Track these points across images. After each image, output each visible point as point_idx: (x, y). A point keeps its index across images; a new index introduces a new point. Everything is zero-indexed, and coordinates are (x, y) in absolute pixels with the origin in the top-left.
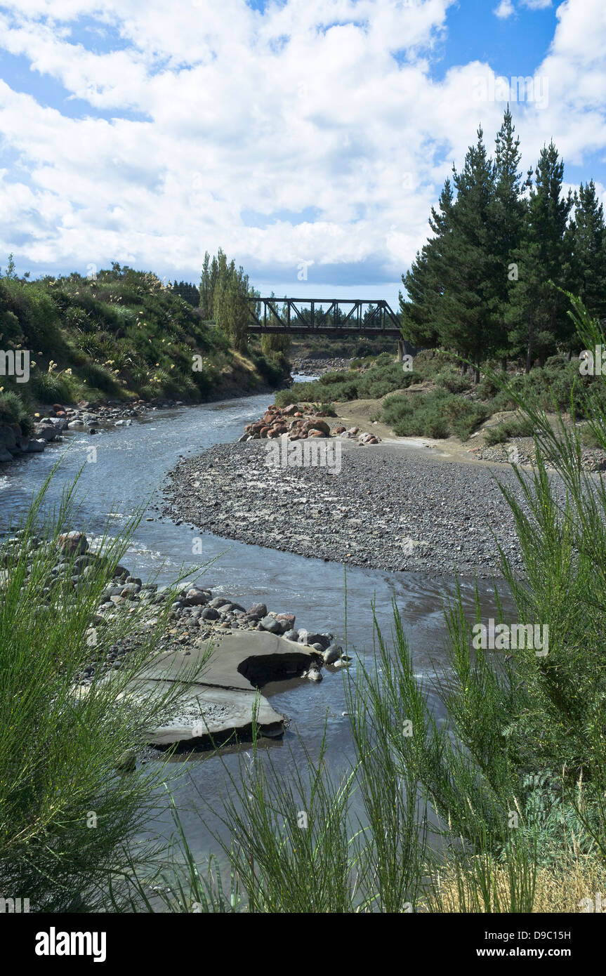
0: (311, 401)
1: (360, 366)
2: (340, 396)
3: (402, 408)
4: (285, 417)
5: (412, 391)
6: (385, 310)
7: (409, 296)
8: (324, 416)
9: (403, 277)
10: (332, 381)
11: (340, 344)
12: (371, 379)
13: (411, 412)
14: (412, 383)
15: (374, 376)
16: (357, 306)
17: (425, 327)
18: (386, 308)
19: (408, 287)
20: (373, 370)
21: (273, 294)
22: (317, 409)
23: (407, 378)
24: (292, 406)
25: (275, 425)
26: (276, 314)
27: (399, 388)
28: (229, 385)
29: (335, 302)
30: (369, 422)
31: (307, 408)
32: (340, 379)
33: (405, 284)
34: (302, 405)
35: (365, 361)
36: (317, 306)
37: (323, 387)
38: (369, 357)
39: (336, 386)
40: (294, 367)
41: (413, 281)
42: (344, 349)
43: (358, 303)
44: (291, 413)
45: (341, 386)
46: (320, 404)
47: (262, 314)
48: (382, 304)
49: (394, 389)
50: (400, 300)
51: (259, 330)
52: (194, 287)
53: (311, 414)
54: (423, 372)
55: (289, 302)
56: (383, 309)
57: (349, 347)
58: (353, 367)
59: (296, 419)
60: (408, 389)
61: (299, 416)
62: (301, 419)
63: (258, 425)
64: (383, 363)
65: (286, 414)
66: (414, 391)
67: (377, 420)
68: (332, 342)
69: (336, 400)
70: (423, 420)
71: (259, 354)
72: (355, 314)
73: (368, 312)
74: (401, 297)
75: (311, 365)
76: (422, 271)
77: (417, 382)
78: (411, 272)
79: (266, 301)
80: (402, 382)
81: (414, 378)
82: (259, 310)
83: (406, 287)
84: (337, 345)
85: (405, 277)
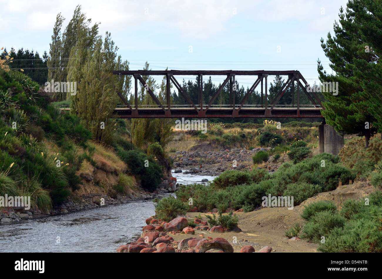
0: (203, 209)
1: (266, 159)
2: (243, 203)
3: (329, 219)
4: (170, 234)
5: (339, 195)
6: (299, 83)
7: (331, 66)
8: (224, 231)
9: (322, 42)
10: (231, 183)
11: (238, 130)
12: (284, 179)
13: (340, 224)
14: (340, 183)
15: (288, 175)
16: (260, 79)
17: (355, 108)
18: (301, 80)
19: (330, 55)
20: (286, 166)
21: (147, 65)
22: (213, 223)
23: (333, 176)
24: (179, 219)
25: (158, 245)
26: (150, 92)
27: (323, 190)
28: (89, 191)
29: (230, 74)
30: (285, 239)
31: (199, 221)
32: (242, 180)
33: (325, 51)
34: (192, 217)
35: (272, 152)
36: (205, 79)
37: (220, 191)
38: (278, 147)
39: (237, 189)
40: (175, 163)
41: (335, 46)
42: (243, 136)
43: (262, 75)
44: (179, 228)
45: (245, 189)
46: (217, 215)
47: (132, 91)
48: (294, 75)
49: (316, 193)
50: (319, 72)
51: (128, 114)
52: (37, 55)
53: (206, 229)
54: (353, 169)
55: (169, 74)
56: (295, 82)
57: (249, 133)
58: (257, 161)
59: (186, 236)
60: (336, 192)
61: (189, 232)
62: (193, 236)
63: (136, 246)
64: (297, 155)
65: (171, 229)
66: (344, 195)
67: (295, 235)
68: (227, 127)
69: (237, 209)
70: (358, 235)
71: (127, 146)
72: (258, 90)
73: (274, 85)
74: (320, 68)
75: (198, 159)
76: (348, 32)
77: (346, 182)
78: (333, 35)
79: (137, 74)
80: (327, 182)
81: (343, 175)
82: (128, 86)
83: (328, 55)
84: (235, 131)
85: (325, 42)
